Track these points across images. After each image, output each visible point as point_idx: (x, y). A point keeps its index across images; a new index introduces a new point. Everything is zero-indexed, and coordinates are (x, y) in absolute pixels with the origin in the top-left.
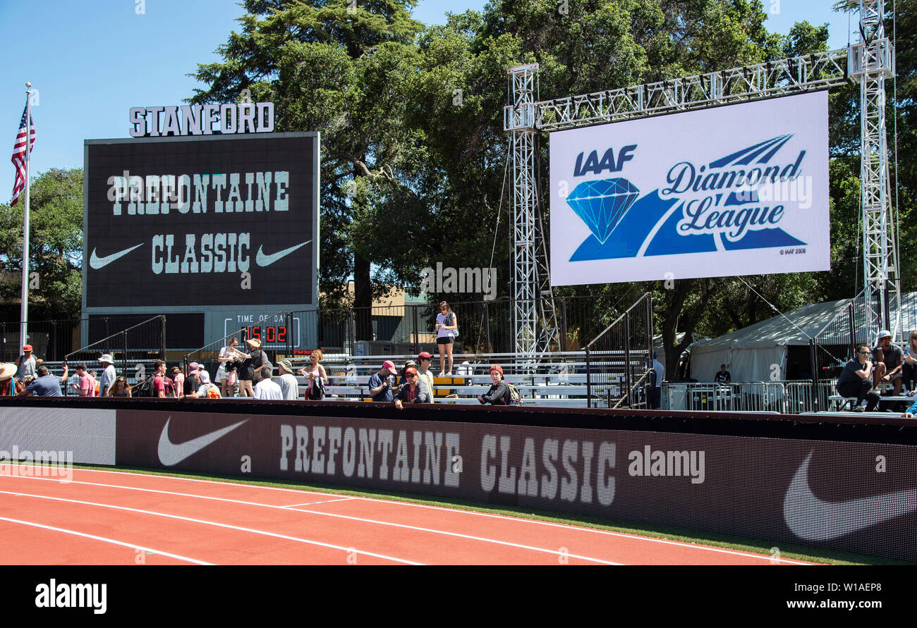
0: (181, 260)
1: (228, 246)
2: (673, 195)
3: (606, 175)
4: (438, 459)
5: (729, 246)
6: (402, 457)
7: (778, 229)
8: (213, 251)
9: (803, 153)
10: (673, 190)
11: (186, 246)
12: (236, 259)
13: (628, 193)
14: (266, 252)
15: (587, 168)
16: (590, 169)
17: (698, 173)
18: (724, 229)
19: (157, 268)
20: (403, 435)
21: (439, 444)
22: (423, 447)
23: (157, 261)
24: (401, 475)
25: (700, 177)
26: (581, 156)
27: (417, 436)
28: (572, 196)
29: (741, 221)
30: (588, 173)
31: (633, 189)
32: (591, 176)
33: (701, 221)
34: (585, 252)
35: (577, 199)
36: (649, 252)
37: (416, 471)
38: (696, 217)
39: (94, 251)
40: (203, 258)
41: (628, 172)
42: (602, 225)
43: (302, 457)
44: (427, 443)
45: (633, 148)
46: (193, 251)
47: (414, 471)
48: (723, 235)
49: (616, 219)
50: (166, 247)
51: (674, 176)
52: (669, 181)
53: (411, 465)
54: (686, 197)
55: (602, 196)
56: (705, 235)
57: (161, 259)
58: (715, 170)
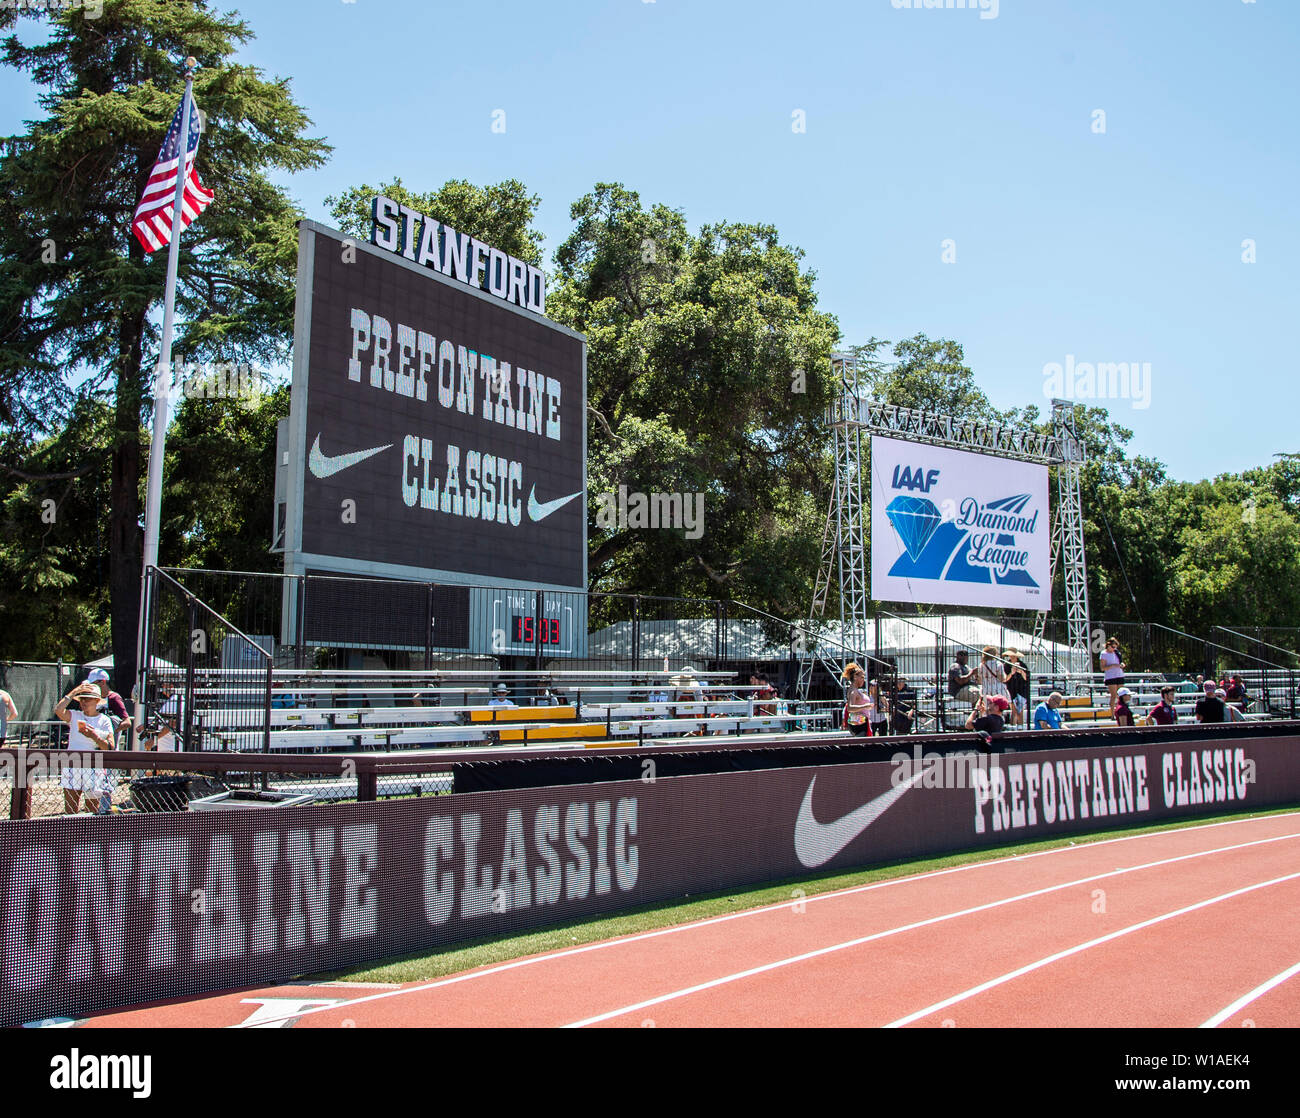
0: (442, 489)
1: (498, 478)
2: (964, 527)
3: (916, 493)
4: (1130, 785)
5: (1000, 581)
6: (1098, 789)
7: (1025, 571)
8: (480, 481)
9: (1037, 512)
10: (964, 522)
11: (447, 466)
12: (506, 503)
13: (934, 516)
14: (541, 500)
15: (902, 483)
16: (905, 484)
17: (980, 511)
18: (995, 565)
19: (409, 495)
20: (1096, 762)
21: (1130, 769)
22: (1116, 775)
23: (410, 483)
24: (1100, 809)
25: (981, 515)
26: (898, 468)
27: (1109, 762)
28: (890, 508)
29: (1005, 560)
30: (903, 487)
31: (937, 514)
32: (904, 491)
33: (981, 556)
34: (901, 568)
35: (894, 512)
36: (948, 578)
37: (1112, 801)
38: (979, 549)
39: (318, 438)
40: (468, 491)
41: (933, 495)
42: (914, 543)
43: (1000, 810)
44: (1118, 770)
45: (936, 473)
46: (456, 475)
47: (1110, 802)
48: (995, 569)
49: (924, 541)
50: (421, 461)
51: (965, 510)
52: (962, 513)
53: (1107, 797)
54: (973, 530)
55: (914, 514)
56: (984, 568)
57: (416, 480)
58: (990, 511)
